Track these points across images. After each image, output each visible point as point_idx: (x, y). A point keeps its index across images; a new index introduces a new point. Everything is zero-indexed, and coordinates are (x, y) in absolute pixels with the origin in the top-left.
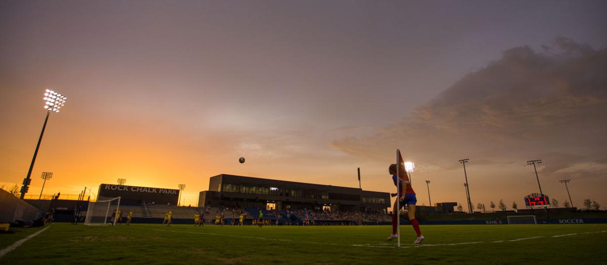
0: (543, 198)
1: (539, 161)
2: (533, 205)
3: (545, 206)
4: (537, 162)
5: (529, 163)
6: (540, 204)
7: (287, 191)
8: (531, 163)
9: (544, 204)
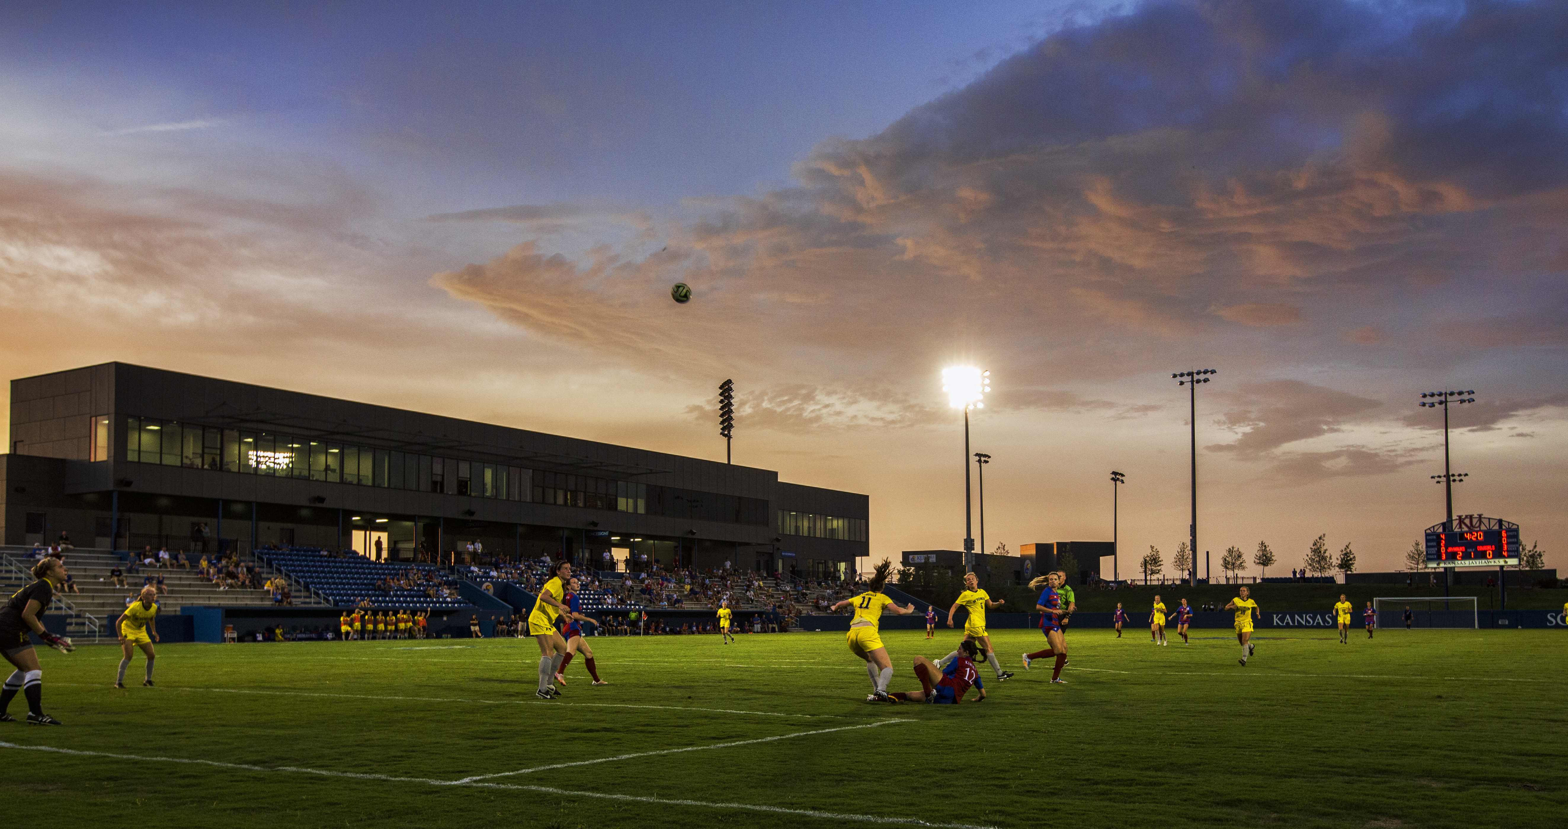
0: (1500, 533)
1: (1466, 397)
2: (1453, 557)
3: (1501, 562)
4: (1456, 397)
5: (1428, 400)
6: (1482, 556)
7: (464, 470)
8: (1436, 399)
9: (1498, 555)
